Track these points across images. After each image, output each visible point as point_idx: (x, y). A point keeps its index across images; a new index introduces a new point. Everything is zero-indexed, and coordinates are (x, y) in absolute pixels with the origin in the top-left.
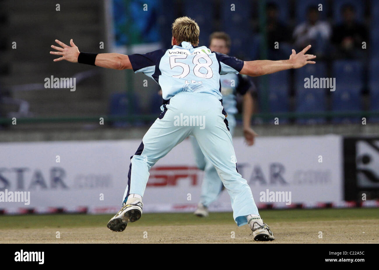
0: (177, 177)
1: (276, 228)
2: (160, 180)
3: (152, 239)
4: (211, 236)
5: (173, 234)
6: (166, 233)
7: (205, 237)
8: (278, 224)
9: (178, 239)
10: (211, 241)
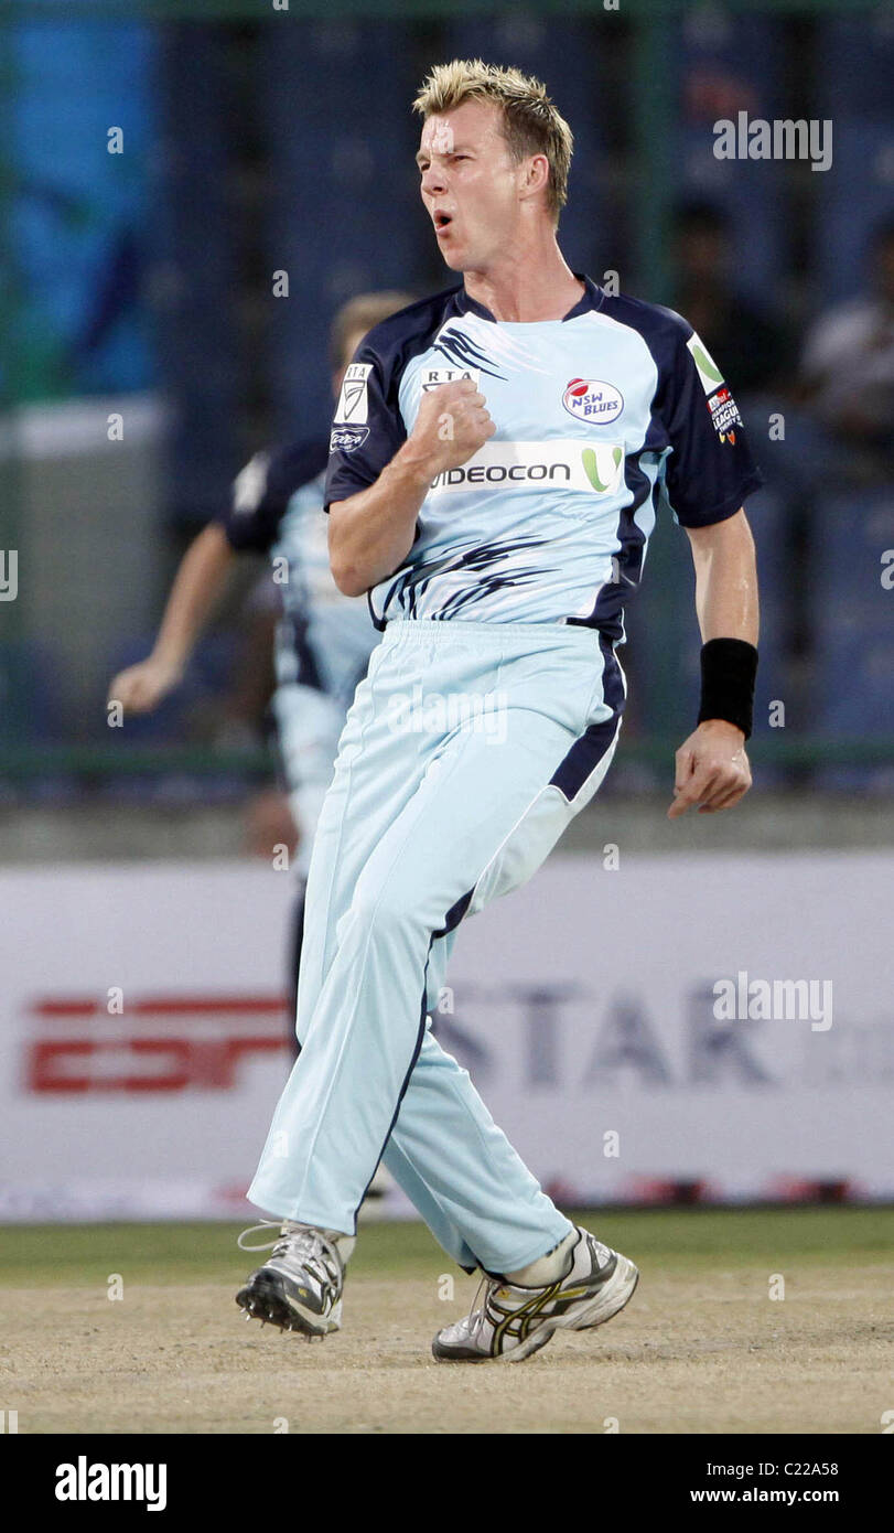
0: (239, 1048)
1: (721, 1299)
2: (156, 1065)
3: (115, 1346)
4: (405, 1334)
5: (218, 1323)
6: (185, 1320)
7: (374, 1339)
8: (727, 1275)
9: (242, 1348)
10: (401, 1358)
